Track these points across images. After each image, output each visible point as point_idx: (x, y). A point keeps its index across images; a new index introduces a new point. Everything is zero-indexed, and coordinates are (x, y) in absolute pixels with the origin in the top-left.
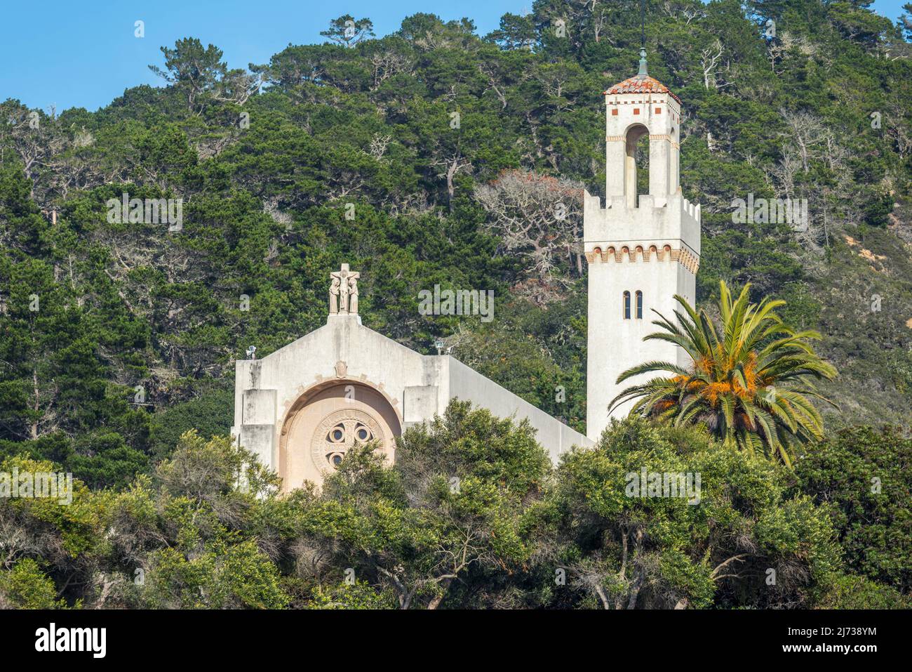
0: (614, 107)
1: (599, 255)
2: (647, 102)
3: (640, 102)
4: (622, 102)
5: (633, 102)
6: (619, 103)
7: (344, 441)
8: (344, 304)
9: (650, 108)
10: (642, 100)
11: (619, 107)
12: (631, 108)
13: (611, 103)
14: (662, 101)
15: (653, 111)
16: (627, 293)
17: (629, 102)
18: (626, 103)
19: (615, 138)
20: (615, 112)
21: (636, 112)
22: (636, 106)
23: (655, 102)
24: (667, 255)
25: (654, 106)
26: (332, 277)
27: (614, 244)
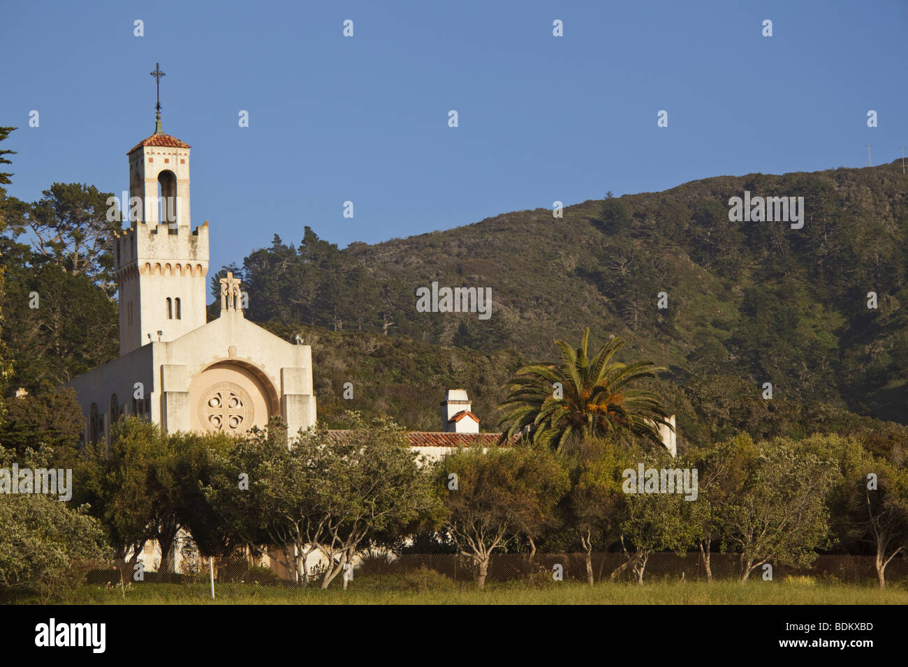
0: (151, 157)
1: (148, 269)
2: (175, 154)
3: (169, 154)
4: (156, 153)
5: (164, 154)
6: (154, 153)
7: (221, 416)
8: (231, 303)
9: (177, 159)
10: (171, 152)
11: (153, 156)
12: (162, 158)
13: (148, 153)
14: (186, 154)
15: (179, 161)
16: (169, 299)
17: (162, 153)
18: (159, 154)
19: (151, 180)
20: (151, 160)
21: (167, 161)
22: (167, 157)
23: (180, 154)
24: (198, 272)
25: (180, 158)
26: (221, 282)
27: (160, 261)
